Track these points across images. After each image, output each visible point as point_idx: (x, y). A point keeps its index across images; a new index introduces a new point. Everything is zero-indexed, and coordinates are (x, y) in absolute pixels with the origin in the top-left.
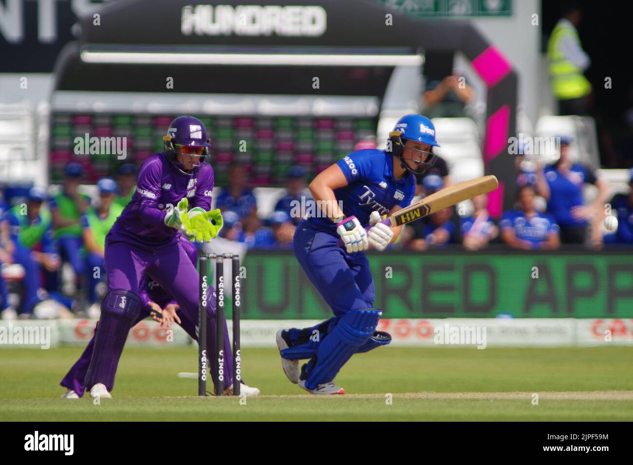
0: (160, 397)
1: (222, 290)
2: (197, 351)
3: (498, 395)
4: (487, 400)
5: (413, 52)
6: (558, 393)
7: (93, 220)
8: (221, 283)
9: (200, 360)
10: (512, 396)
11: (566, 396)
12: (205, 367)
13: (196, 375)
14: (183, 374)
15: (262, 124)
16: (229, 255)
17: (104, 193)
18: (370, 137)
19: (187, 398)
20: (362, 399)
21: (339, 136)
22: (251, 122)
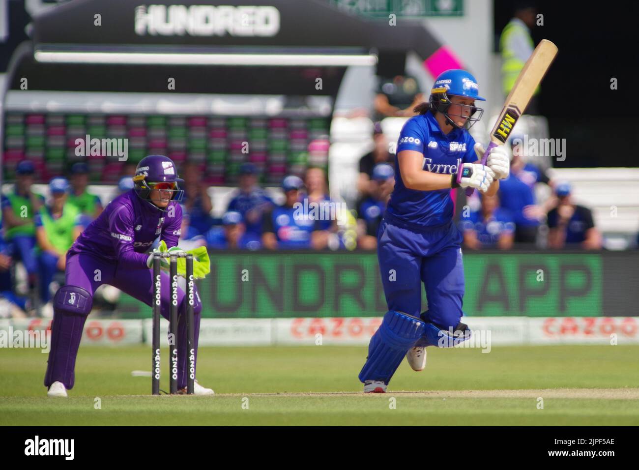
0: (114, 396)
1: (175, 289)
2: (151, 350)
3: (451, 394)
4: (441, 398)
5: (366, 52)
6: (511, 391)
7: (45, 219)
8: (174, 282)
9: (154, 359)
10: (465, 394)
11: (518, 394)
12: (158, 366)
13: (150, 374)
14: (137, 373)
15: (215, 123)
16: (183, 254)
17: (56, 193)
18: (323, 136)
19: (140, 397)
20: (316, 398)
21: (292, 135)
22: (204, 121)
